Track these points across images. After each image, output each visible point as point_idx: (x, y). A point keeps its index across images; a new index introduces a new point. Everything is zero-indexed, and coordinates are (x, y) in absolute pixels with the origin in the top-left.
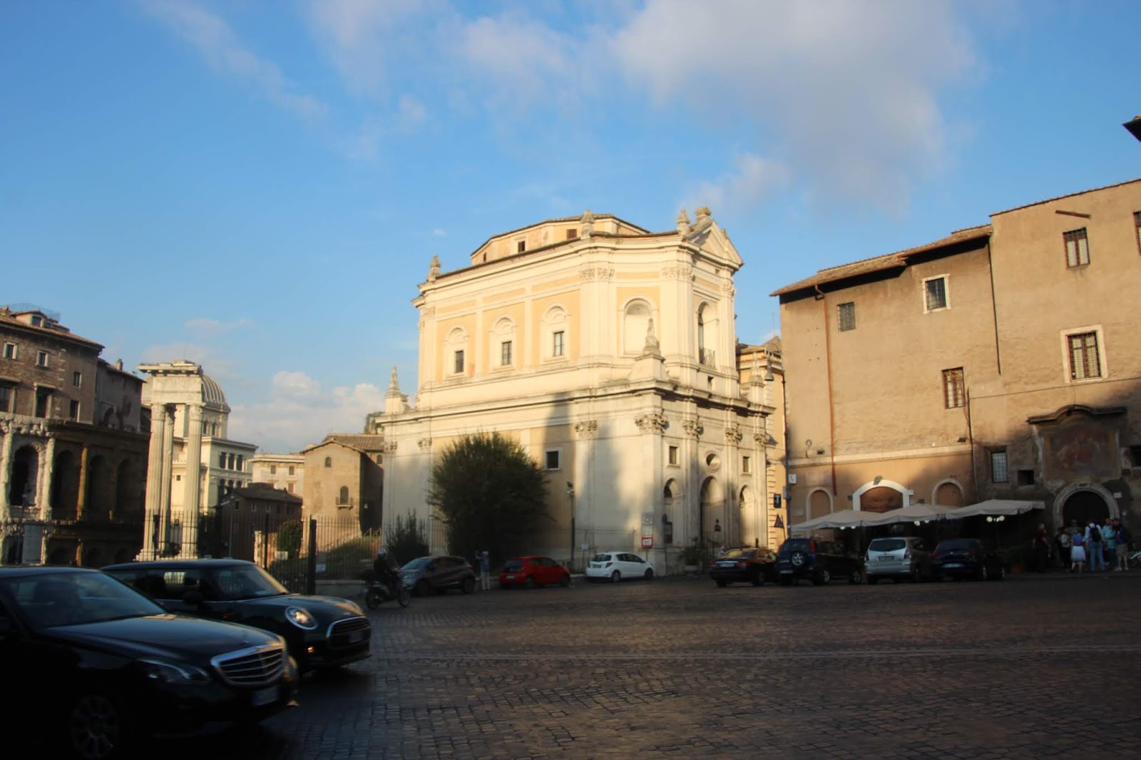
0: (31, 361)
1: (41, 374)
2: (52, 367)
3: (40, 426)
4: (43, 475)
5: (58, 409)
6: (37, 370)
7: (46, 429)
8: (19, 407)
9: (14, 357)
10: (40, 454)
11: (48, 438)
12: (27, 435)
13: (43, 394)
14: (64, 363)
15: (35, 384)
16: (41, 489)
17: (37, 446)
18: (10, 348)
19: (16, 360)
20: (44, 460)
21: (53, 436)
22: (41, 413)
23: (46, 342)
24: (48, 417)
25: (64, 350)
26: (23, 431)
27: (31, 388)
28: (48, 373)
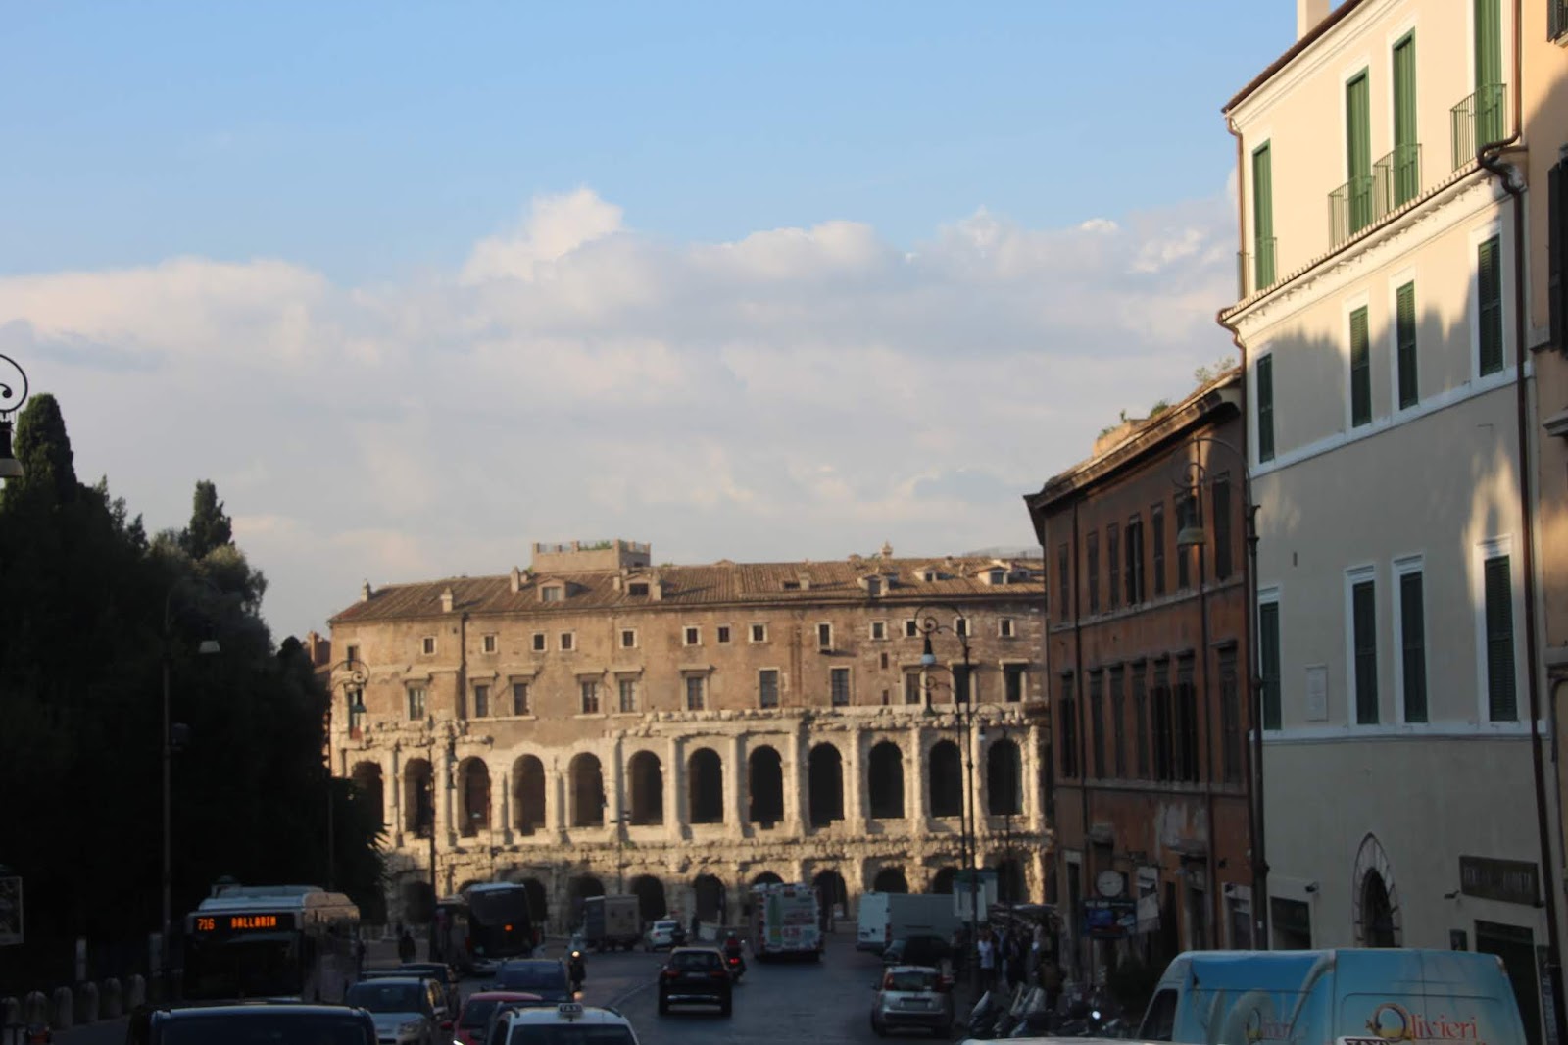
0: (990, 634)
1: (1007, 648)
2: (1021, 635)
3: (1015, 713)
4: (1028, 774)
5: (1036, 687)
6: (1001, 644)
7: (1023, 716)
8: (983, 693)
9: (968, 633)
10: (1022, 747)
11: (1029, 726)
12: (999, 726)
13: (1013, 673)
14: (1038, 627)
15: (1000, 662)
16: (1029, 792)
17: (1017, 739)
18: (962, 625)
19: (970, 637)
20: (1027, 754)
21: (1035, 723)
22: (1014, 695)
23: (1008, 606)
24: (1024, 699)
25: (1035, 610)
26: (992, 723)
27: (994, 668)
28: (1018, 644)
